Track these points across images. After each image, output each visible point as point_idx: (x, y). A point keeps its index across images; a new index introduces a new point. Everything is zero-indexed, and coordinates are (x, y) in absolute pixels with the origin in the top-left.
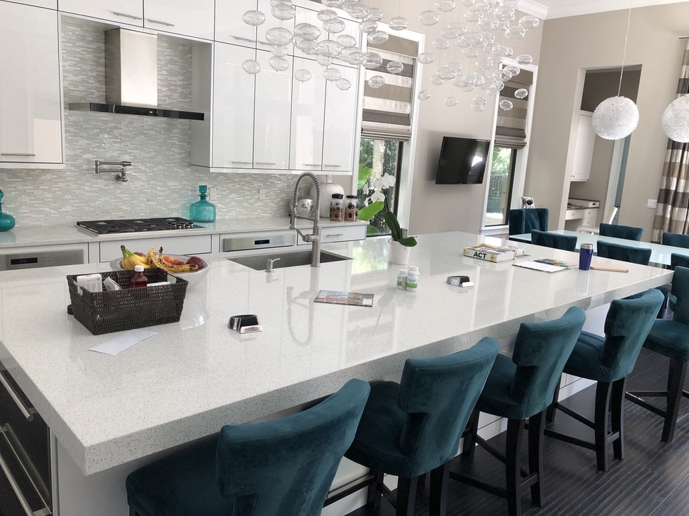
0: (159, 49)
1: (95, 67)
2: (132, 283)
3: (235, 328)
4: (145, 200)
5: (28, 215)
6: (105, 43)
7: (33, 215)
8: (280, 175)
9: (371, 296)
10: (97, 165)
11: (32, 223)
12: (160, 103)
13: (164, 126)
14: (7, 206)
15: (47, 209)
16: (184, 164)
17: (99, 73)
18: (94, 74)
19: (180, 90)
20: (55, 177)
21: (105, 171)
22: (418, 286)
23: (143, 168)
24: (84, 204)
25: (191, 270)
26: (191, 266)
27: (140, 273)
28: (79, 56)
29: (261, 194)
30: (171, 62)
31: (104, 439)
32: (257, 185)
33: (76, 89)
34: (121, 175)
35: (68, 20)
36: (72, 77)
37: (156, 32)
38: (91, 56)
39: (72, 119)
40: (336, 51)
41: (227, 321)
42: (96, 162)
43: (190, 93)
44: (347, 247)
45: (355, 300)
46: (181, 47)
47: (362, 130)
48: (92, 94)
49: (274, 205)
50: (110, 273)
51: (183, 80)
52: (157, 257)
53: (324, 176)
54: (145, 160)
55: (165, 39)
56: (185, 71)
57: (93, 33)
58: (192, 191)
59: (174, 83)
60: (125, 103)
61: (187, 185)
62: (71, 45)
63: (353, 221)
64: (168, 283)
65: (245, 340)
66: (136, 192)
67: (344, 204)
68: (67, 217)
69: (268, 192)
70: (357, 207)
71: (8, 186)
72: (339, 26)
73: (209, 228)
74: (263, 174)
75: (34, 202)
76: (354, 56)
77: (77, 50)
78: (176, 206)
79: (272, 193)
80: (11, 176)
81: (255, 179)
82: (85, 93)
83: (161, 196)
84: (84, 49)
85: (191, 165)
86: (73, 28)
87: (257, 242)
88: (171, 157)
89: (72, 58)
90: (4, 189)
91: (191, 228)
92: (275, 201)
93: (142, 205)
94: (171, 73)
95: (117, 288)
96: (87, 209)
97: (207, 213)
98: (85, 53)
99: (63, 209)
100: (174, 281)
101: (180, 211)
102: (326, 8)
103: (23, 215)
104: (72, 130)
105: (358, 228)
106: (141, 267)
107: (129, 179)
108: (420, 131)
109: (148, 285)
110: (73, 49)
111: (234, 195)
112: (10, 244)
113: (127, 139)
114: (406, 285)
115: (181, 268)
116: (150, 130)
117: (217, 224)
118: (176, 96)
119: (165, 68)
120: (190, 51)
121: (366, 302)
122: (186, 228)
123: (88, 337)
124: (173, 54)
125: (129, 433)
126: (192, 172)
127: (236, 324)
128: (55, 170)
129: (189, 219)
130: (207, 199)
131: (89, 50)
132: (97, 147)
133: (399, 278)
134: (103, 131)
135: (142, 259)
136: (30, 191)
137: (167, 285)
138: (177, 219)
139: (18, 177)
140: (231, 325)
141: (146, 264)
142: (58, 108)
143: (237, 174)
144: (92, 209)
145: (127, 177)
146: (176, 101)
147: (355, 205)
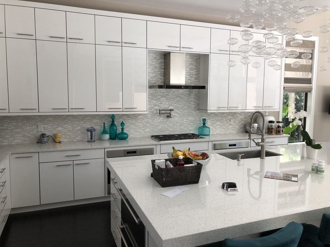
0: (186, 59)
1: (160, 70)
2: (178, 164)
3: (225, 189)
4: (179, 126)
5: (133, 133)
6: (164, 59)
7: (135, 133)
8: (241, 112)
9: (296, 176)
10: (160, 111)
11: (135, 136)
12: (186, 83)
13: (188, 93)
14: (126, 129)
15: (140, 130)
16: (196, 109)
17: (161, 72)
18: (160, 73)
19: (194, 76)
20: (144, 117)
21: (163, 114)
22: (325, 172)
23: (178, 112)
24: (154, 128)
25: (203, 159)
26: (203, 157)
27: (181, 159)
28: (154, 66)
29: (231, 122)
30: (191, 64)
31: (170, 238)
32: (229, 117)
33: (152, 80)
34: (169, 115)
35: (151, 52)
36: (151, 75)
37: (185, 52)
38: (159, 65)
39: (150, 92)
40: (274, 52)
41: (221, 185)
42: (160, 110)
43: (199, 77)
44: (277, 148)
45: (287, 178)
46: (195, 57)
47: (284, 88)
48: (159, 81)
49: (238, 127)
50: (168, 159)
51: (196, 72)
52: (188, 152)
53: (264, 112)
54: (179, 108)
55: (188, 55)
56: (197, 68)
57: (160, 56)
58: (199, 121)
59: (192, 73)
60: (172, 84)
61: (197, 119)
62: (151, 62)
63: (280, 134)
64: (193, 165)
65: (230, 195)
66: (175, 122)
67: (275, 126)
68: (147, 134)
69: (235, 121)
70: (283, 127)
71: (126, 121)
72: (276, 40)
73: (207, 138)
74: (233, 112)
75: (135, 127)
76: (283, 53)
77: (153, 63)
78: (192, 128)
79: (237, 121)
80: (127, 117)
81: (229, 115)
82: (156, 81)
83: (186, 124)
84: (156, 63)
85: (199, 109)
86: (152, 54)
87: (230, 145)
88: (190, 106)
89: (151, 67)
90: (125, 122)
91: (199, 138)
92: (238, 125)
93: (177, 128)
94: (191, 69)
95: (172, 166)
96: (155, 130)
97: (206, 131)
98: (156, 64)
99: (146, 130)
100: (196, 164)
101: (194, 130)
102: (268, 32)
103: (131, 133)
104: (150, 97)
105: (284, 138)
106: (181, 157)
107: (172, 117)
108: (318, 86)
109: (185, 165)
110: (152, 63)
111: (218, 123)
112: (126, 145)
113: (172, 99)
114: (317, 170)
115: (198, 158)
116: (182, 95)
117: (211, 136)
118: (193, 79)
119: (188, 67)
120: (199, 59)
121: (293, 179)
122: (197, 138)
123: (160, 188)
124: (192, 61)
125: (181, 236)
126: (199, 113)
127: (225, 187)
128: (144, 114)
129: (198, 134)
130: (206, 125)
131: (158, 63)
132: (160, 103)
133: (312, 166)
134: (162, 96)
135: (181, 153)
136: (134, 123)
137: (193, 166)
138: (193, 134)
139: (130, 117)
140: (223, 187)
141: (183, 155)
142: (146, 88)
143: (220, 113)
144: (157, 130)
145: (172, 116)
146: (193, 81)
147: (281, 126)
